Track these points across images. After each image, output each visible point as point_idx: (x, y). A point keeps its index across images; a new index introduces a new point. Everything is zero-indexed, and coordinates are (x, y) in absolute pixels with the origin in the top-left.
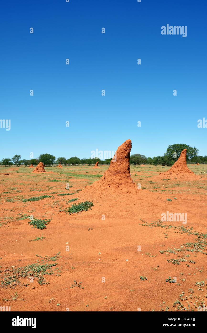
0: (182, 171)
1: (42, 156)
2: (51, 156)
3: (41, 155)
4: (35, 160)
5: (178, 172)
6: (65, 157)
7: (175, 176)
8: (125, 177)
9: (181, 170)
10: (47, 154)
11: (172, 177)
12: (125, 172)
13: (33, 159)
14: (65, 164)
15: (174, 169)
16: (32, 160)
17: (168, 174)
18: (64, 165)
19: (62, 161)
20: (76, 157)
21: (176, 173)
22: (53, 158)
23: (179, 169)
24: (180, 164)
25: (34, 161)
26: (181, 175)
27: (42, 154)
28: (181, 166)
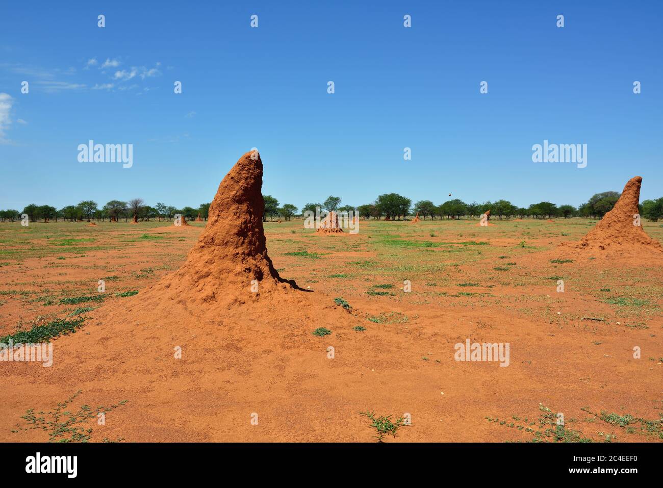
0: (620, 240)
1: (382, 199)
2: (401, 197)
3: (380, 197)
4: (370, 206)
5: (607, 241)
6: (431, 200)
7: (596, 251)
8: (227, 255)
9: (617, 235)
10: (393, 195)
11: (583, 255)
12: (226, 243)
13: (366, 205)
14: (432, 215)
15: (599, 232)
16: (364, 206)
17: (577, 247)
18: (430, 217)
19: (426, 210)
20: (457, 200)
21: (600, 244)
22: (406, 203)
23: (611, 231)
24: (616, 219)
25: (368, 209)
26: (613, 249)
27: (382, 194)
28: (620, 224)
